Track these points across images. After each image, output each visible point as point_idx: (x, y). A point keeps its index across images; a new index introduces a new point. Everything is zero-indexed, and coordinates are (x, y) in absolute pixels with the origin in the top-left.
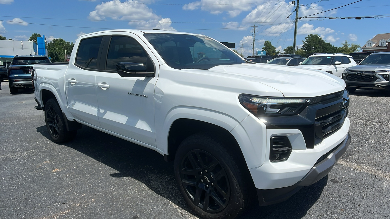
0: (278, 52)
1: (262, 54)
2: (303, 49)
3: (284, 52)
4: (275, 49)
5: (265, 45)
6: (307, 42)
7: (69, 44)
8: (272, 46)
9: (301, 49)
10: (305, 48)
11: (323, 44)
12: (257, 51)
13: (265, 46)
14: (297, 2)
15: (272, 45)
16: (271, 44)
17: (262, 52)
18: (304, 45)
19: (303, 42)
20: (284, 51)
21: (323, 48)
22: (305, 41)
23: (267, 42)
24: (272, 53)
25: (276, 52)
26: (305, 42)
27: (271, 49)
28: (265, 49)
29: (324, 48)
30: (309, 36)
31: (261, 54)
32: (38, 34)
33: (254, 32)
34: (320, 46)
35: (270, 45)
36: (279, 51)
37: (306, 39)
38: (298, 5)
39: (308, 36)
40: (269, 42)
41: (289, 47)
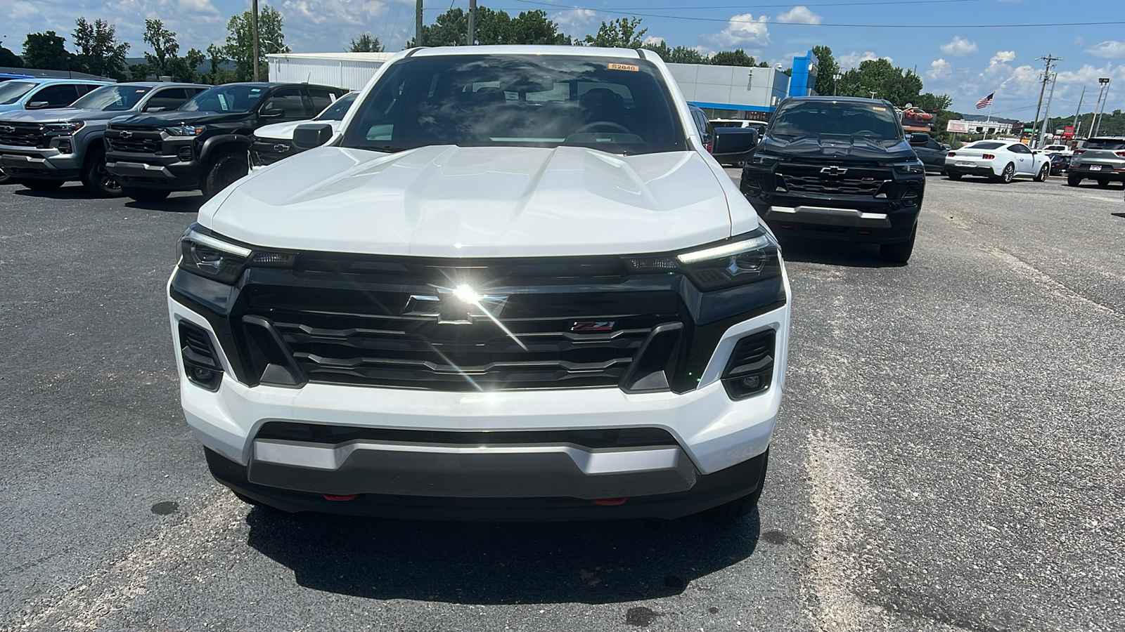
7: (900, 74)
32: (826, 47)
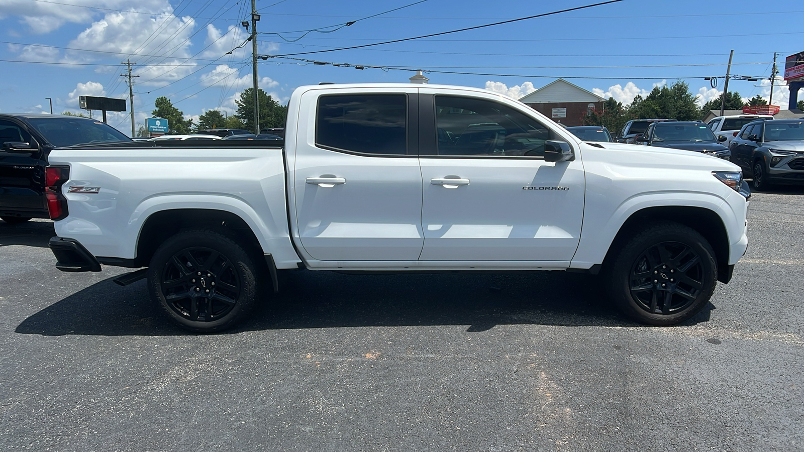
0: (190, 122)
1: (160, 126)
2: (238, 117)
3: (201, 123)
4: (182, 116)
5: (156, 106)
6: (244, 103)
8: (174, 108)
9: (235, 116)
10: (243, 114)
11: (275, 108)
12: (146, 119)
13: (157, 109)
14: (253, 25)
15: (173, 106)
16: (171, 103)
17: (158, 121)
18: (239, 110)
19: (237, 102)
20: (201, 121)
21: (277, 116)
22: (241, 100)
23: (162, 99)
24: (176, 124)
25: (185, 121)
26: (240, 102)
27: (173, 116)
28: (158, 114)
29: (279, 116)
30: (247, 91)
31: (157, 126)
33: (130, 76)
34: (271, 110)
35: (170, 106)
36: (192, 120)
37: (241, 96)
38: (255, 31)
39: (245, 92)
40: (166, 99)
41: (210, 111)
